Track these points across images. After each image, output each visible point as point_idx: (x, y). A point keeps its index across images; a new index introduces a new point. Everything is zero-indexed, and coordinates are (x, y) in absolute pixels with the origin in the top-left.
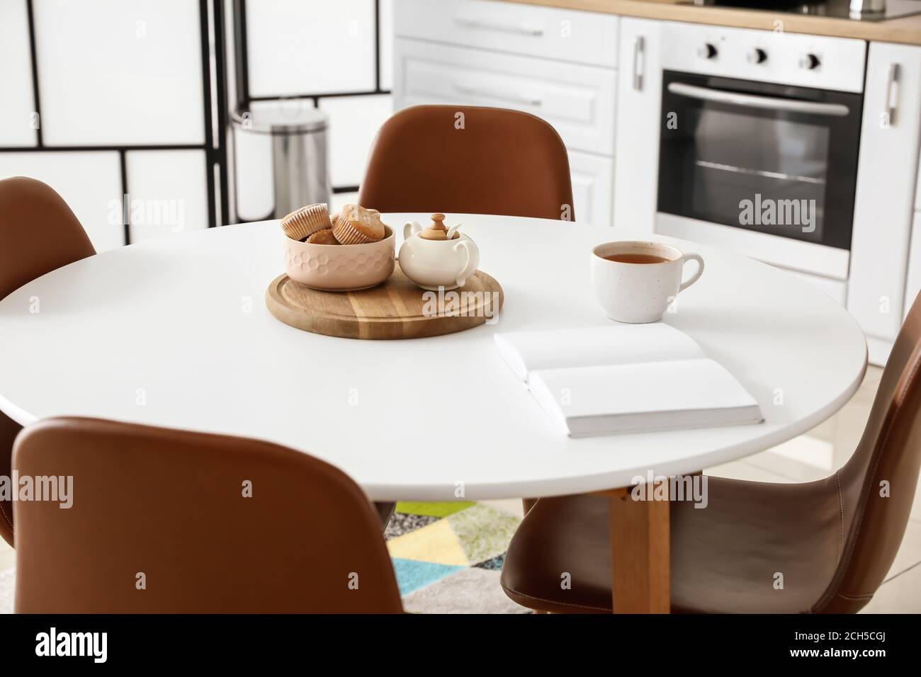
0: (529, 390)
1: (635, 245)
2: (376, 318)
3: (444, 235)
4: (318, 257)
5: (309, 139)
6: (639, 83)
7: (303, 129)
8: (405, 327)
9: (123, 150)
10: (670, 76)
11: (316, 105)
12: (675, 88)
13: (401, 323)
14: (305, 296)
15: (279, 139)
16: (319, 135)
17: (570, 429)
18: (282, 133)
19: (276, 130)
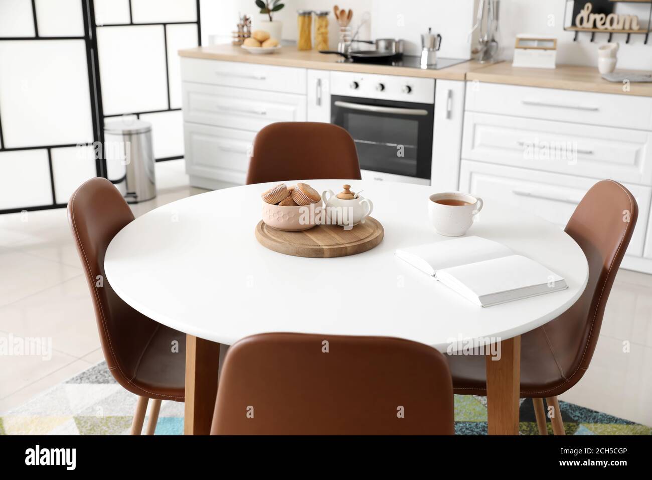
0: (438, 281)
1: (446, 195)
2: (330, 245)
3: (352, 196)
4: (288, 214)
5: (143, 137)
6: (319, 102)
7: (139, 132)
8: (349, 249)
9: (49, 148)
10: (334, 98)
11: (138, 118)
12: (339, 103)
13: (346, 247)
14: (282, 235)
15: (127, 137)
16: (148, 134)
17: (482, 303)
18: (128, 134)
19: (125, 133)
